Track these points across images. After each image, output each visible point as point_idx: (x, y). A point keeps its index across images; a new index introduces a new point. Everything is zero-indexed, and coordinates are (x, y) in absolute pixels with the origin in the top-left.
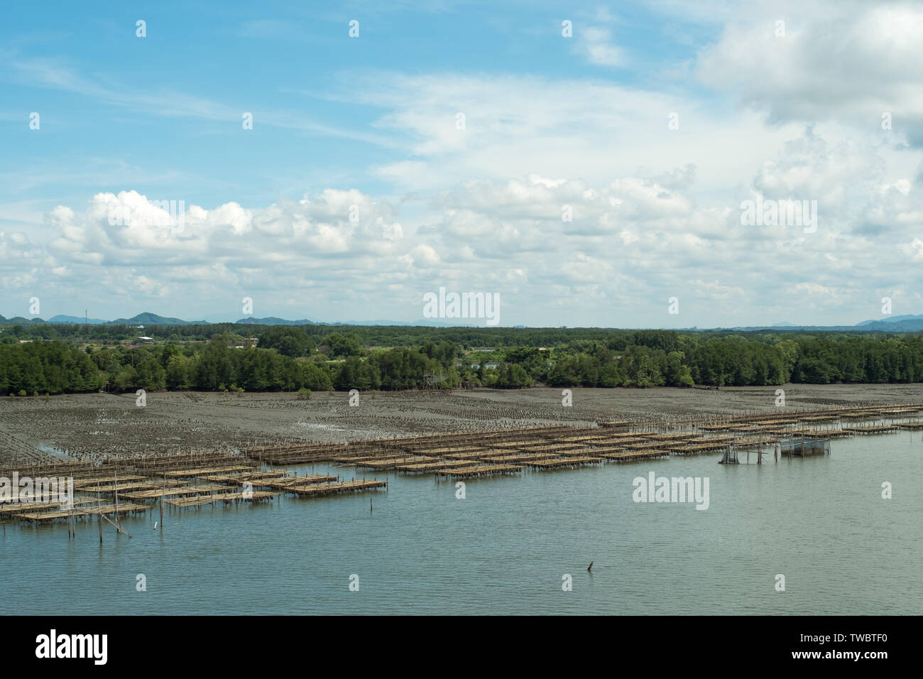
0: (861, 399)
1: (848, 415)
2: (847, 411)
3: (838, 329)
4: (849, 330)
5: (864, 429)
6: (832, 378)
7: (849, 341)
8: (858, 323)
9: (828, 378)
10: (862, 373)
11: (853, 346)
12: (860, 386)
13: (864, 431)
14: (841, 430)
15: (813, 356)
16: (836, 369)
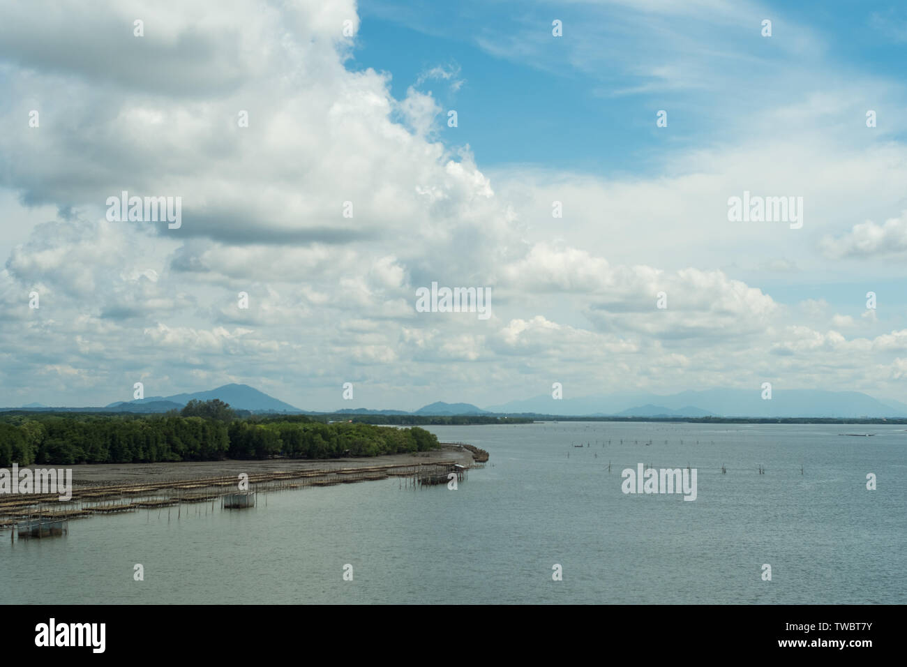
0: (104, 479)
1: (90, 495)
2: (88, 491)
3: (87, 411)
4: (100, 411)
5: (104, 508)
6: (77, 459)
7: (95, 422)
8: (109, 404)
9: (72, 458)
10: (107, 454)
11: (98, 427)
12: (105, 467)
13: (103, 510)
14: (81, 510)
15: (58, 437)
16: (81, 450)
